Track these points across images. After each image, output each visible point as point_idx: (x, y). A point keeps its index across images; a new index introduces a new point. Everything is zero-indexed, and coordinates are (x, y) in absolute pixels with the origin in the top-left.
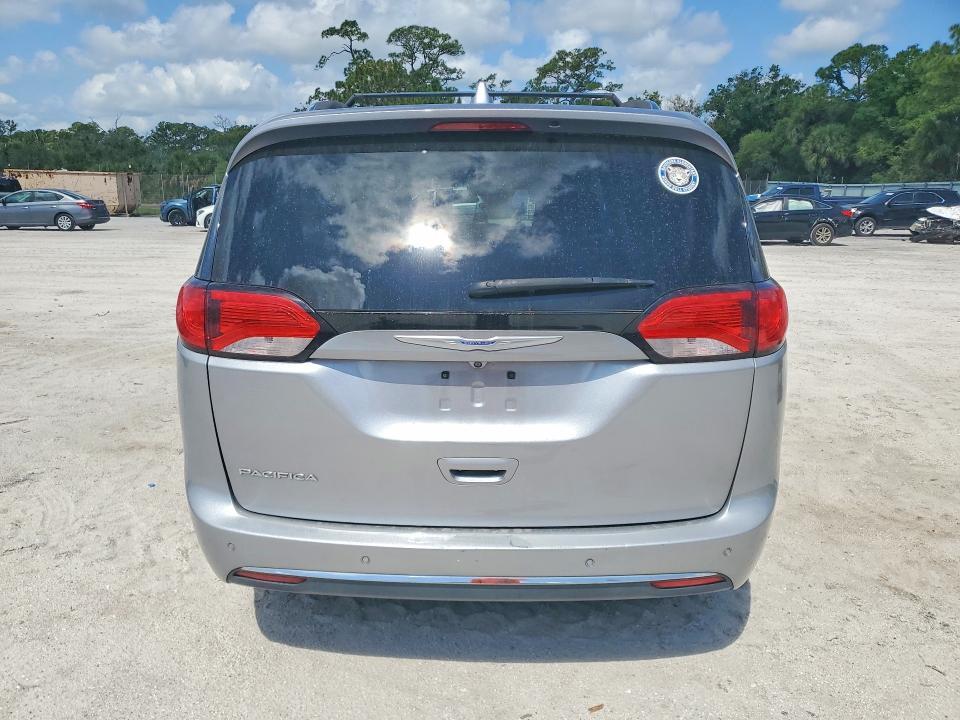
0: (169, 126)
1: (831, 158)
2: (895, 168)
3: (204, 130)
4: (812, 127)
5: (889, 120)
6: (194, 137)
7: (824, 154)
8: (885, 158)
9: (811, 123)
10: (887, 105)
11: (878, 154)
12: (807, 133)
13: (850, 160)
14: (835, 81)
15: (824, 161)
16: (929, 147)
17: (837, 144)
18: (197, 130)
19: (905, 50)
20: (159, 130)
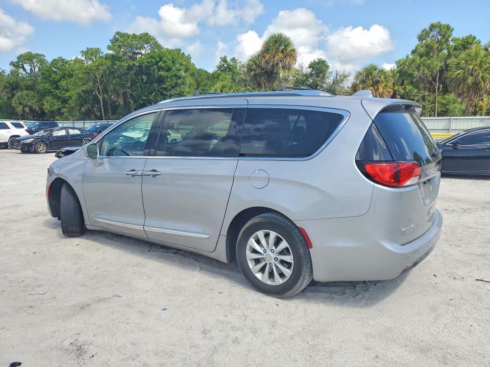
1: (30, 108)
2: (66, 114)
4: (15, 92)
5: (57, 91)
7: (26, 106)
8: (59, 109)
9: (13, 89)
10: (54, 84)
11: (56, 107)
12: (13, 95)
13: (41, 109)
14: (22, 69)
15: (27, 109)
16: (81, 105)
17: (32, 101)
19: (56, 58)
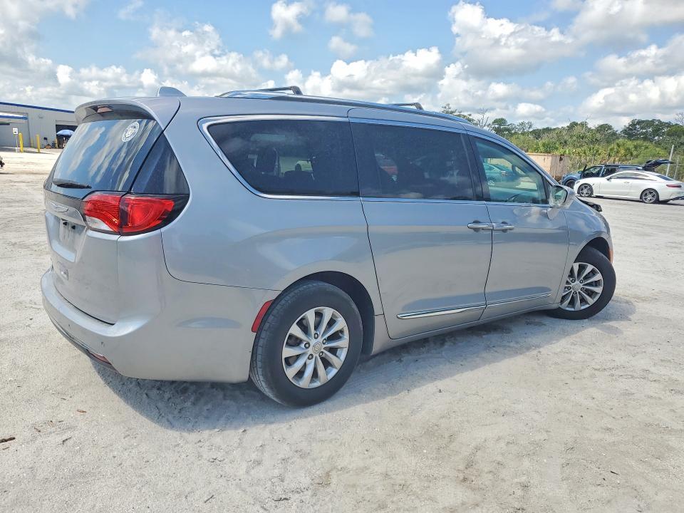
0: (639, 122)
3: (668, 125)
6: (659, 130)
18: (662, 124)
20: (630, 125)
